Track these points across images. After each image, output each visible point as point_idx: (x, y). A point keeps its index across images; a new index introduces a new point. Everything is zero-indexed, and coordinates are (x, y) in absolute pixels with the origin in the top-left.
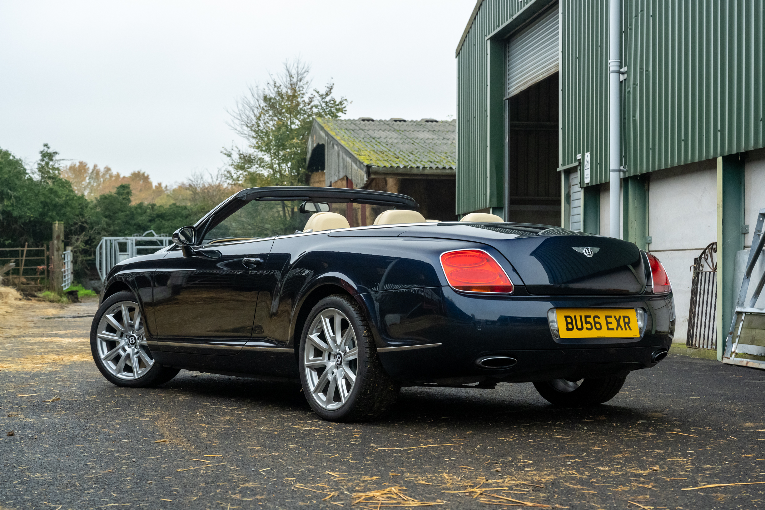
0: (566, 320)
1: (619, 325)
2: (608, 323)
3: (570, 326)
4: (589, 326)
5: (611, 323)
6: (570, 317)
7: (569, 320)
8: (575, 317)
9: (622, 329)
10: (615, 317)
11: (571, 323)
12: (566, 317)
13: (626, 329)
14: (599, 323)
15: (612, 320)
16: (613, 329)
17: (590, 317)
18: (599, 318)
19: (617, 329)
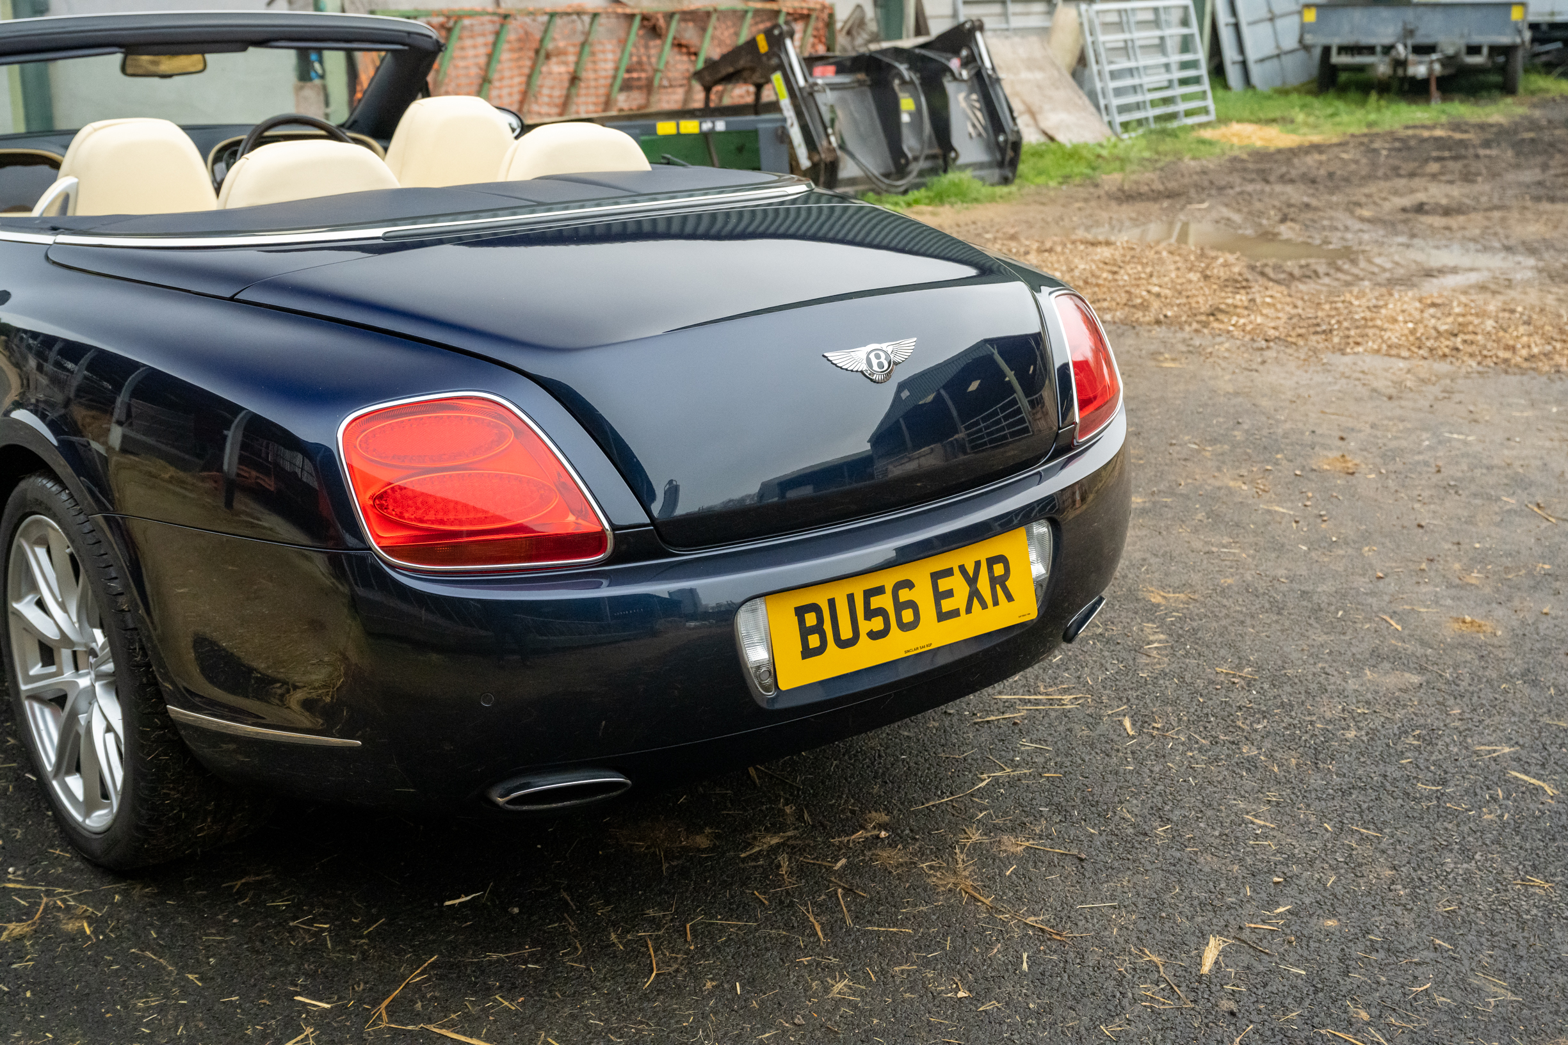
0: (801, 621)
1: (974, 594)
2: (940, 596)
3: (814, 641)
4: (877, 624)
5: (949, 594)
6: (815, 608)
7: (811, 619)
8: (832, 603)
9: (984, 606)
10: (962, 569)
11: (819, 629)
12: (800, 612)
13: (996, 603)
14: (912, 605)
15: (956, 583)
16: (955, 613)
17: (880, 591)
18: (909, 584)
19: (969, 610)
